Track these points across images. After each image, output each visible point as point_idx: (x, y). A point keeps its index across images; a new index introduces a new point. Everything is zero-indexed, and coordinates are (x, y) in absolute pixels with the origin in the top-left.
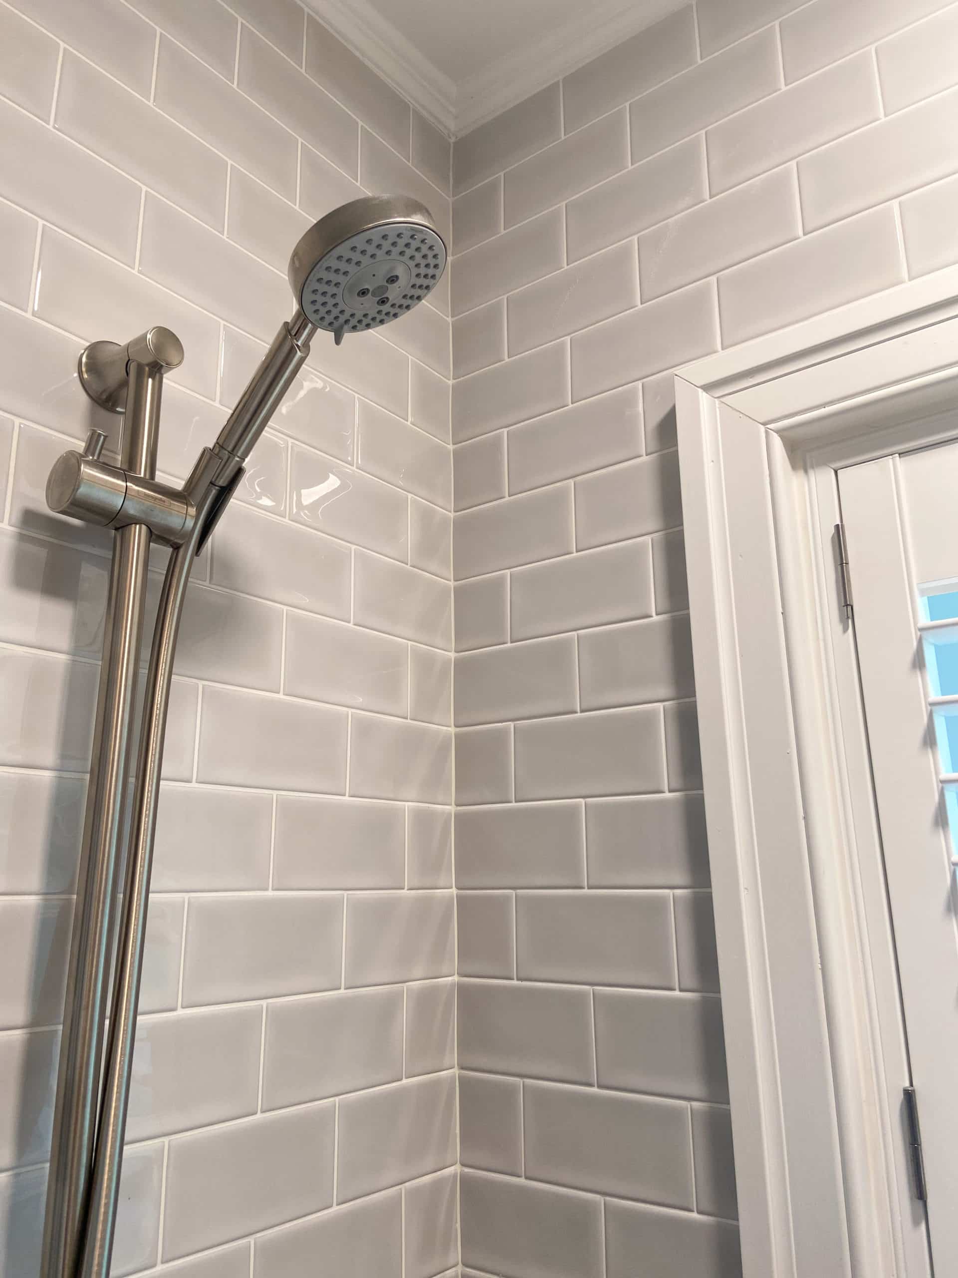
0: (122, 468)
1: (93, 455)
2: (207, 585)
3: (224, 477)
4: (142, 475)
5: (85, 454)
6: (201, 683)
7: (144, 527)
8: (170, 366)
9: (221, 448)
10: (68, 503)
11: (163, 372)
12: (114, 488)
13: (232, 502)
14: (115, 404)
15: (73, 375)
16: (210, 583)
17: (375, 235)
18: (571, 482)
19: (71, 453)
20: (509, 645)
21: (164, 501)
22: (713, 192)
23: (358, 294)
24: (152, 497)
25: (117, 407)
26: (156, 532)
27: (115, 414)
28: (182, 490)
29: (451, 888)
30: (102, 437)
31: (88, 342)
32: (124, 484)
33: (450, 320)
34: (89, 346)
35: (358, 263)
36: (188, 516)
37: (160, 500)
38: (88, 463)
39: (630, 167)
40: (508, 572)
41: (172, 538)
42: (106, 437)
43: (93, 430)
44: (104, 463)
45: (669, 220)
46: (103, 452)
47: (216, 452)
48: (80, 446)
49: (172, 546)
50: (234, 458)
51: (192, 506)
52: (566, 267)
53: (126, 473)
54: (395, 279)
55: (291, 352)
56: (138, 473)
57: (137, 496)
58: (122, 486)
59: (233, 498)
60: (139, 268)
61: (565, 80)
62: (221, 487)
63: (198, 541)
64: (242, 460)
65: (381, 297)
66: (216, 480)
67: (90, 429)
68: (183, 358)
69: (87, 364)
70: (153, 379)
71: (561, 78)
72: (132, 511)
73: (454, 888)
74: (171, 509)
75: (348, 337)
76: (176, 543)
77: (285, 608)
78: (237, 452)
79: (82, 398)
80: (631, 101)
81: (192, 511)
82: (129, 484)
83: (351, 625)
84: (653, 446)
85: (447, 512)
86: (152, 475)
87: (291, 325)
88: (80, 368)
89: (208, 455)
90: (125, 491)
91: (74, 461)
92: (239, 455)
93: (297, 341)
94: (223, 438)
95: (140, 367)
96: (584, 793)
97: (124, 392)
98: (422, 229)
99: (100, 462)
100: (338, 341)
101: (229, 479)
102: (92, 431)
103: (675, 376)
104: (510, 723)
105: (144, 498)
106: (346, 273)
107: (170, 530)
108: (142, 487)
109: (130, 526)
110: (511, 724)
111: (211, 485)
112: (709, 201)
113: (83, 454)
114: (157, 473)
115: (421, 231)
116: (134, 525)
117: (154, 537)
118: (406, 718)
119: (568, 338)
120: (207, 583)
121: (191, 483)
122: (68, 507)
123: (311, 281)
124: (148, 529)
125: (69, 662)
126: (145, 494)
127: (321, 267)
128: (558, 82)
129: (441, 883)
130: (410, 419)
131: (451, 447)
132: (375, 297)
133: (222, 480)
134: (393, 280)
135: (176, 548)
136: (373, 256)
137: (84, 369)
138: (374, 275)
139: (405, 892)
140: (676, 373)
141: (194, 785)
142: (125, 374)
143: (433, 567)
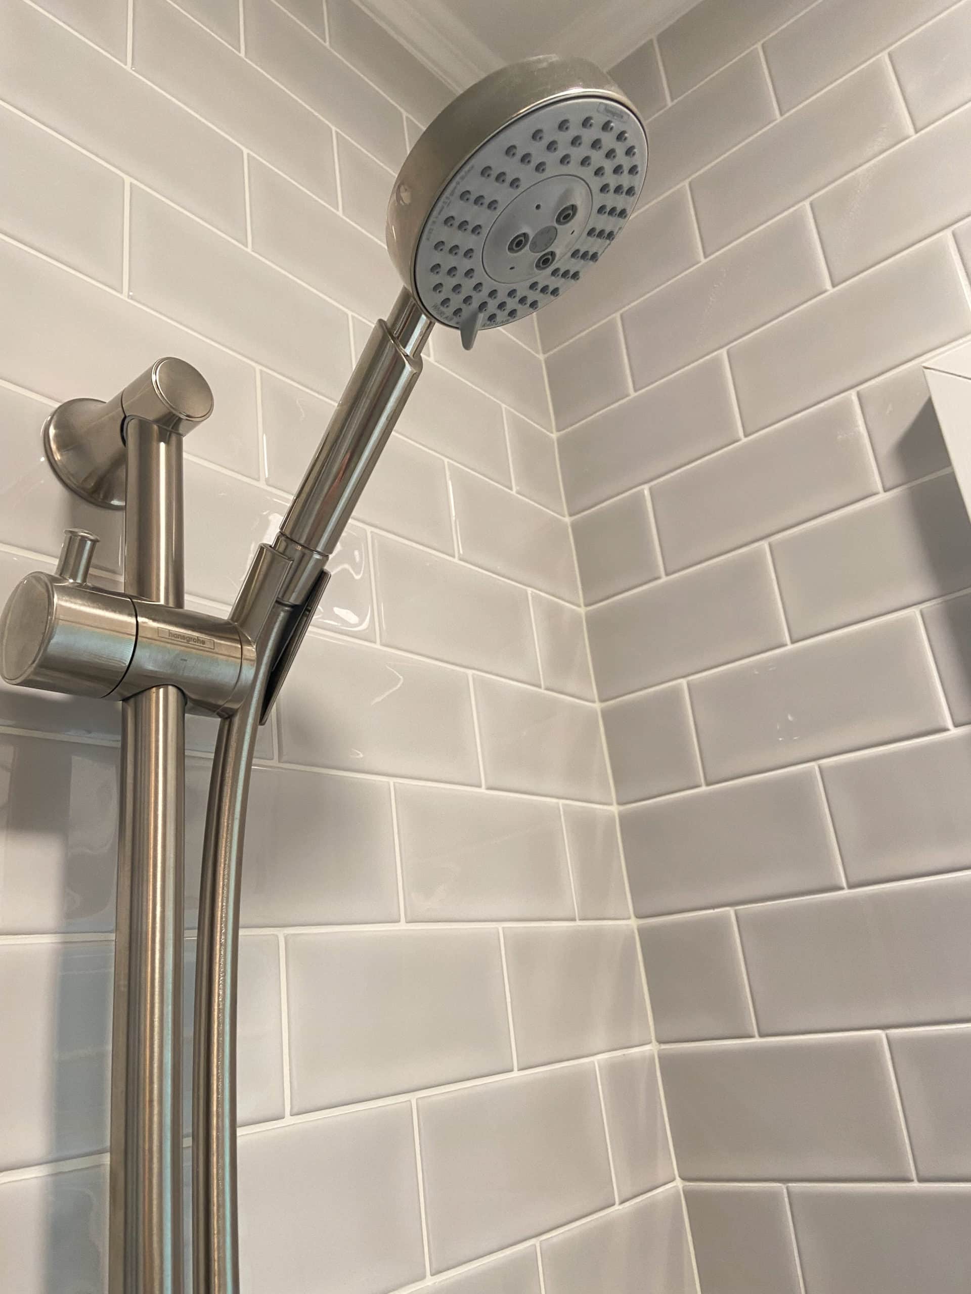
0: (127, 593)
1: (74, 577)
2: (275, 765)
3: (297, 589)
4: (162, 602)
5: (61, 575)
6: (281, 933)
7: (172, 690)
8: (193, 421)
9: (289, 542)
10: (34, 665)
11: (181, 431)
12: (117, 629)
13: (310, 632)
14: (109, 495)
15: (39, 460)
16: (279, 761)
17: (546, 121)
18: (765, 544)
19: (36, 577)
20: (704, 789)
21: (203, 642)
22: (919, 124)
23: (510, 249)
24: (183, 637)
25: (112, 500)
26: (193, 696)
27: (110, 511)
28: (228, 619)
29: (674, 1180)
30: (89, 543)
31: (59, 402)
32: (133, 620)
33: (541, 357)
34: (60, 407)
35: (515, 183)
36: (244, 662)
37: (198, 640)
38: (70, 592)
39: (779, 119)
40: (683, 682)
41: (220, 702)
42: (94, 542)
43: (71, 532)
44: (94, 588)
45: (858, 171)
46: (91, 571)
47: (281, 550)
48: (51, 565)
49: (220, 716)
50: (311, 556)
51: (249, 643)
52: (704, 261)
53: (134, 600)
54: (570, 212)
55: (396, 366)
56: (154, 600)
57: (158, 638)
58: (130, 623)
59: (313, 626)
60: (129, 293)
61: (662, 38)
62: (293, 606)
63: (261, 701)
64: (325, 558)
65: (544, 253)
66: (283, 596)
67: (66, 531)
68: (212, 406)
69: (56, 436)
70: (168, 443)
71: (653, 36)
72: (150, 666)
73: (678, 1178)
74: (217, 653)
75: (483, 336)
76: (225, 710)
77: (392, 781)
78: (317, 545)
79: (55, 490)
80: (765, 40)
81: (251, 651)
82: (140, 619)
83: (483, 790)
84: (893, 477)
85: (574, 607)
86: (179, 602)
87: (389, 325)
88: (47, 446)
89: (269, 554)
90: (135, 633)
91: (41, 589)
92: (319, 549)
93: (405, 347)
94: (290, 524)
95: (144, 427)
96: (885, 1021)
97: (121, 473)
98: (622, 111)
99: (88, 587)
100: (467, 343)
101: (304, 592)
102: (70, 535)
103: (925, 370)
104: (727, 909)
105: (170, 641)
106: (492, 205)
107: (216, 689)
108: (165, 622)
109: (148, 691)
110: (730, 911)
111: (277, 605)
112: (915, 137)
113: (57, 576)
114: (187, 597)
115: (620, 115)
116: (154, 689)
117: (190, 704)
118: (574, 920)
119: (723, 352)
120: (274, 762)
121: (243, 608)
122: (35, 673)
123: (434, 222)
124: (180, 693)
125: (60, 946)
126: (170, 633)
127: (452, 194)
128: (651, 41)
129: (661, 1176)
130: (514, 489)
131: (567, 520)
132: (534, 252)
133: (294, 595)
134: (569, 215)
135: (227, 716)
136: (540, 167)
137: (54, 446)
138: (538, 207)
139: (617, 1209)
140: (924, 365)
141: (289, 1120)
142: (121, 443)
143: (572, 687)
